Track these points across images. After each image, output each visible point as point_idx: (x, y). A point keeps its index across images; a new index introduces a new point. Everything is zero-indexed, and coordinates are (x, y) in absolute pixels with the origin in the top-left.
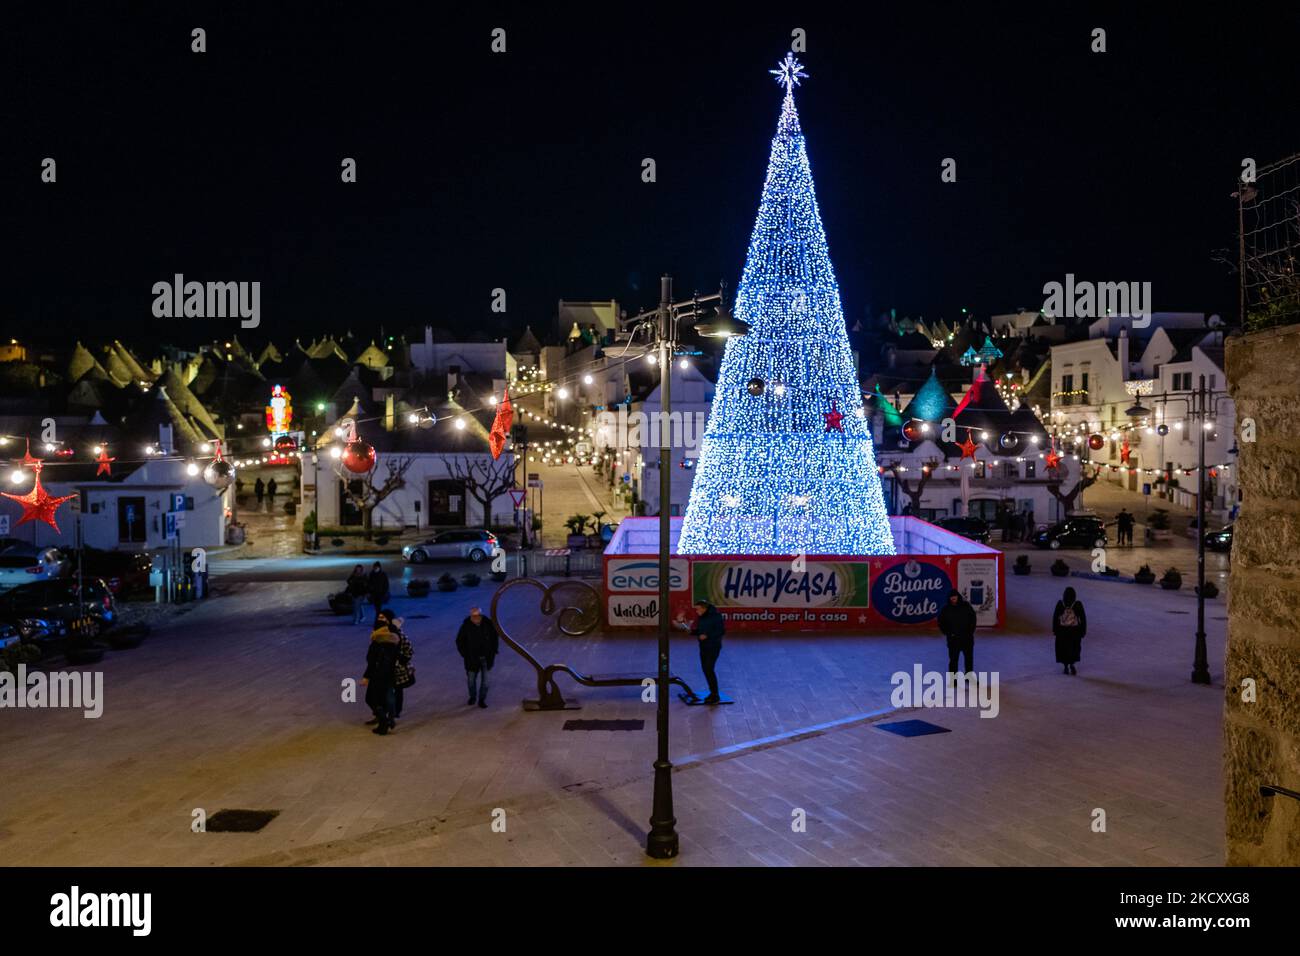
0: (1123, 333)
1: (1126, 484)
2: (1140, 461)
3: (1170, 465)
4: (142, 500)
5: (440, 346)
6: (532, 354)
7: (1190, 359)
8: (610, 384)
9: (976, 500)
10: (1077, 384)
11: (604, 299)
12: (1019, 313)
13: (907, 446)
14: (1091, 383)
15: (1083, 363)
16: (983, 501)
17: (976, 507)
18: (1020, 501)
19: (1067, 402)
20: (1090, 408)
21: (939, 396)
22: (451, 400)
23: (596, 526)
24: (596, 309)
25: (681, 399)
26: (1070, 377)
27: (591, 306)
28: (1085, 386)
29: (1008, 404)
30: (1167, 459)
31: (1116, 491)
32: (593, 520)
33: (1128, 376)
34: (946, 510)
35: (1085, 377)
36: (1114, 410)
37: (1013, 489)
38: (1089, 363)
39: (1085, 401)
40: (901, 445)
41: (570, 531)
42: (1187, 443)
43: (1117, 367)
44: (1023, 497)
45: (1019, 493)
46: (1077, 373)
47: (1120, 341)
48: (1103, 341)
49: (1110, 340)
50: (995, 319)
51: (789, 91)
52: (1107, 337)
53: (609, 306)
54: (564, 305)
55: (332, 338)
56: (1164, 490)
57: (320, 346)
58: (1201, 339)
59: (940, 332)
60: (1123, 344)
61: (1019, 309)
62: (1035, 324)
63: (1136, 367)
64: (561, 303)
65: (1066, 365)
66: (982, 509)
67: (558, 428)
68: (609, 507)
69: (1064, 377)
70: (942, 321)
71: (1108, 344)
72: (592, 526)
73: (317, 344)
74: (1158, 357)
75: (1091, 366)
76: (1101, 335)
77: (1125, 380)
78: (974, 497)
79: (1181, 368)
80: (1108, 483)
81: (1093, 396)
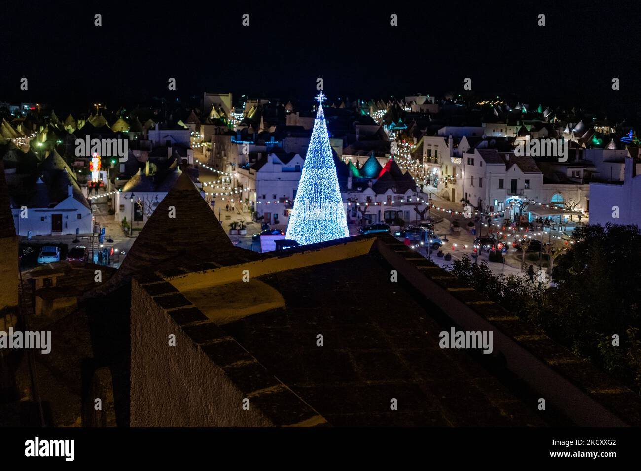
0: (450, 137)
1: (451, 199)
2: (456, 190)
3: (466, 194)
4: (61, 215)
5: (162, 131)
6: (195, 123)
7: (474, 153)
8: (239, 156)
9: (388, 211)
10: (433, 154)
11: (226, 92)
12: (418, 95)
13: (361, 189)
14: (438, 155)
15: (435, 146)
16: (390, 211)
17: (387, 214)
18: (405, 211)
19: (429, 161)
20: (438, 165)
21: (375, 164)
22: (178, 169)
23: (241, 226)
24: (221, 97)
25: (272, 171)
26: (431, 150)
27: (220, 95)
28: (436, 156)
29: (406, 157)
30: (465, 192)
31: (446, 203)
32: (240, 223)
33: (452, 155)
34: (376, 215)
35: (436, 152)
36: (447, 167)
37: (402, 207)
38: (437, 146)
39: (436, 162)
40: (359, 189)
41: (231, 228)
42: (472, 186)
43: (448, 150)
44: (405, 210)
45: (404, 208)
46: (433, 149)
47: (449, 140)
48: (443, 138)
49: (446, 138)
50: (407, 98)
51: (321, 104)
52: (444, 137)
53: (228, 96)
54: (207, 95)
55: (101, 114)
56: (464, 203)
57: (95, 117)
58: (478, 144)
59: (381, 106)
60: (451, 141)
61: (419, 94)
62: (424, 104)
63: (456, 151)
64: (205, 94)
65: (429, 145)
66: (390, 214)
67: (216, 173)
68: (241, 211)
69: (428, 150)
70: (382, 100)
71: (445, 140)
72: (239, 226)
73: (93, 116)
74: (463, 148)
75: (438, 148)
76: (442, 136)
77: (451, 156)
78: (387, 210)
79: (471, 156)
80: (443, 199)
81: (439, 160)
